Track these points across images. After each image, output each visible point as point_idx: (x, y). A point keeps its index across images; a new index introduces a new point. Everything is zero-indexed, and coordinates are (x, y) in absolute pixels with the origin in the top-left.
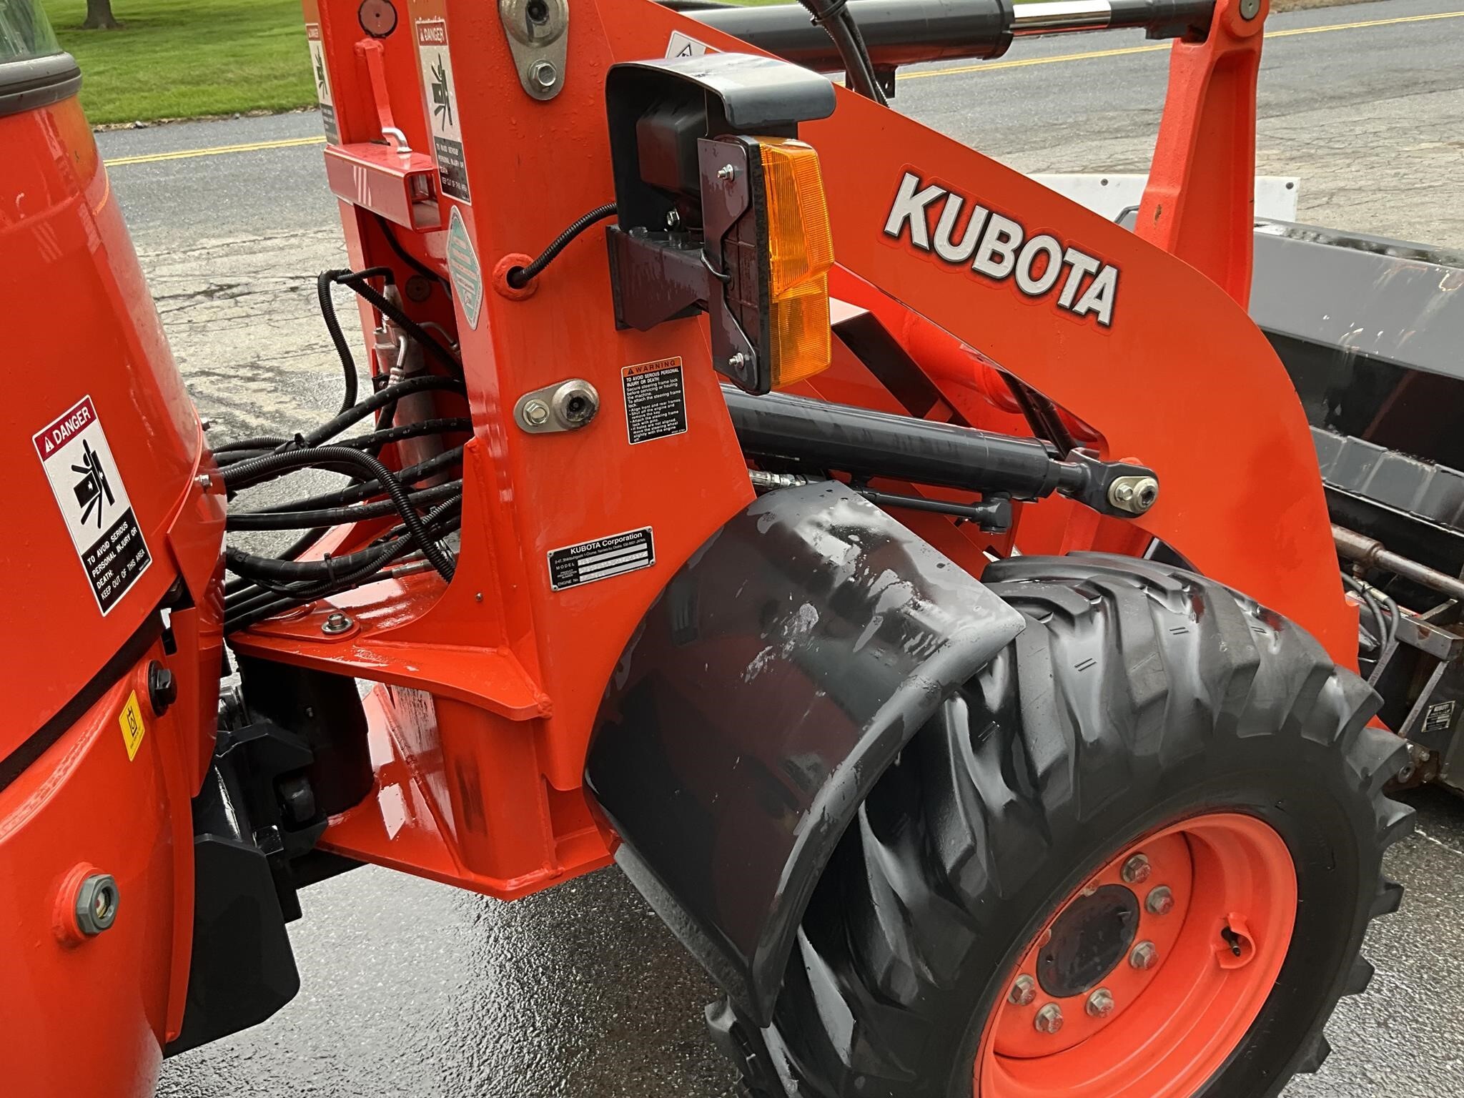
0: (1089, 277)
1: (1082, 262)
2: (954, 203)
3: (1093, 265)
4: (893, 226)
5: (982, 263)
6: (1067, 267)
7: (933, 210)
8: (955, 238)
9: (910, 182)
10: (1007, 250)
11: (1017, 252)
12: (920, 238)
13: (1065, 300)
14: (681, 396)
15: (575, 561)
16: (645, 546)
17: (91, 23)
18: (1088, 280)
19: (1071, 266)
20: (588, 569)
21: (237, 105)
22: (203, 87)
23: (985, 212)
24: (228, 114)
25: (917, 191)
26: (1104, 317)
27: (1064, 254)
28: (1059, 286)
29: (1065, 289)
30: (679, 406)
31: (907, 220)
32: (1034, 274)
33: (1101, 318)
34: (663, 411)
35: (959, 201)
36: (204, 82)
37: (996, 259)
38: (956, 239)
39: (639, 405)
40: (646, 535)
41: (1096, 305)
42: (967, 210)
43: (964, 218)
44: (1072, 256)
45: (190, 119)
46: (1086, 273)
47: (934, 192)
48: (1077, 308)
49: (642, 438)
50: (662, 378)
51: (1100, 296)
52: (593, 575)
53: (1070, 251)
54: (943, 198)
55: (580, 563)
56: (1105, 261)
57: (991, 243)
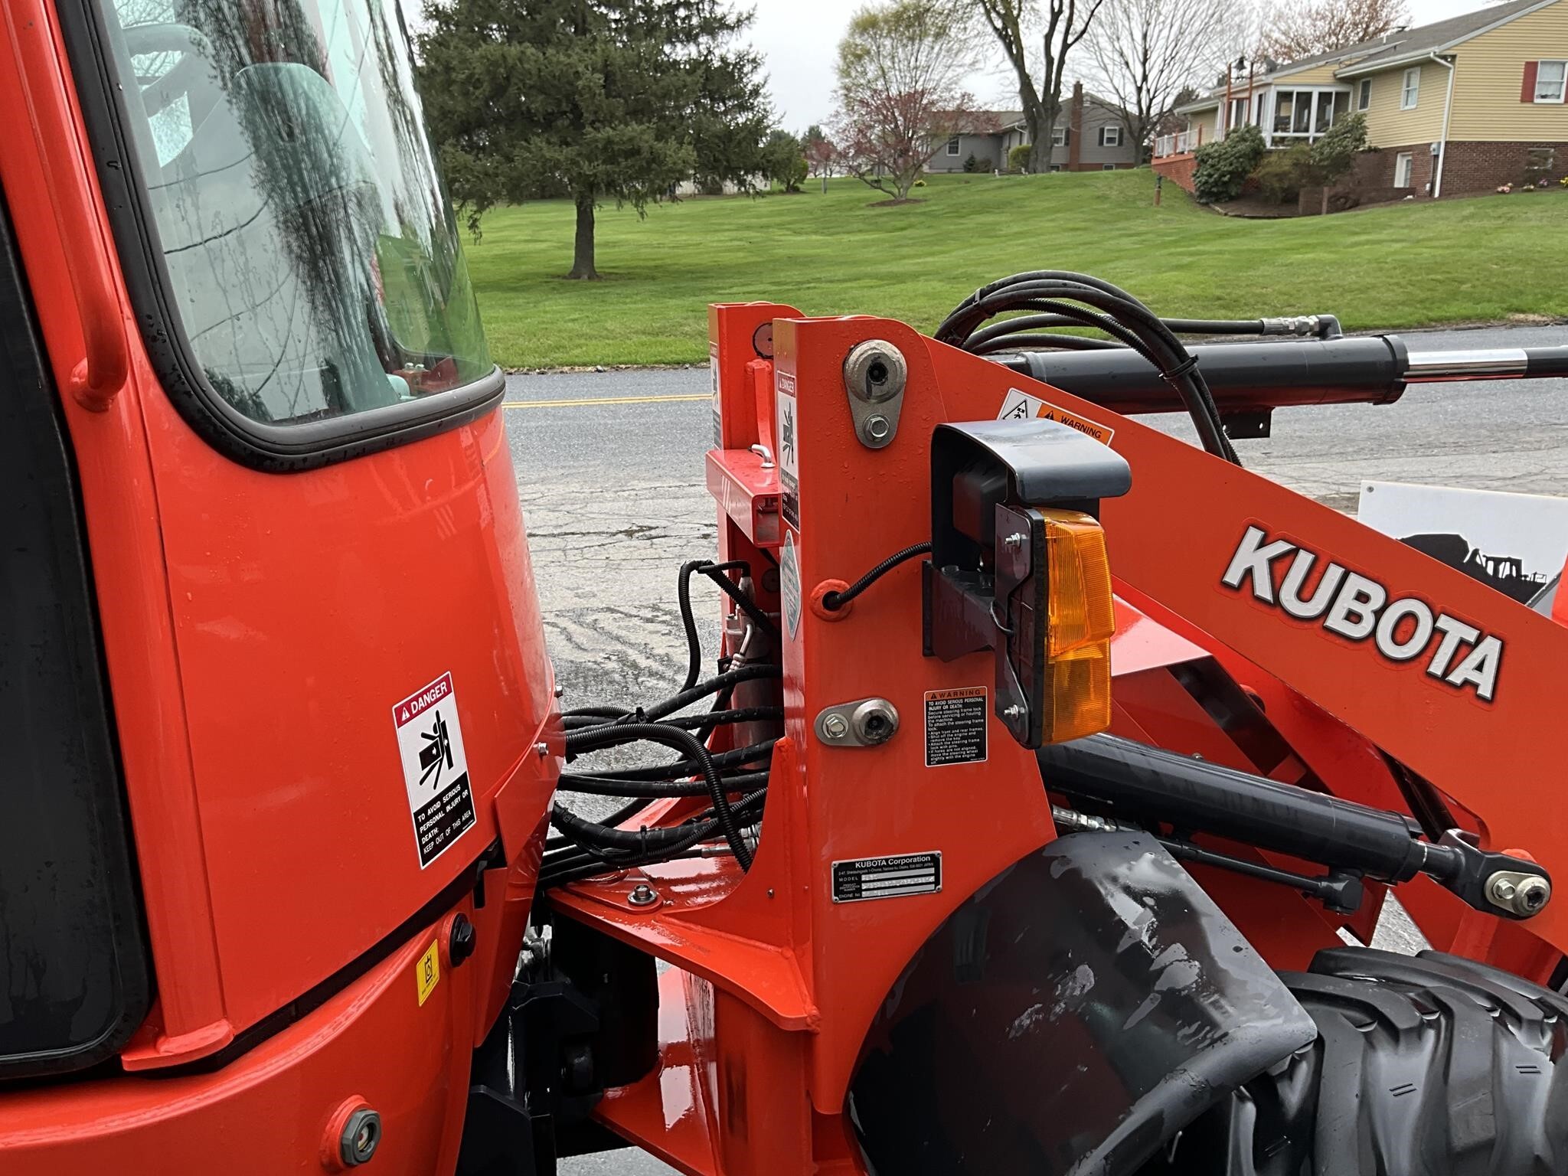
0: (1464, 648)
1: (1456, 631)
2: (1304, 560)
3: (1471, 635)
4: (1233, 577)
5: (1336, 621)
6: (1437, 634)
7: (1279, 567)
8: (1304, 593)
9: (1254, 535)
10: (1366, 610)
11: (1379, 614)
12: (1263, 589)
13: (1437, 667)
14: (983, 725)
15: (859, 876)
16: (932, 870)
17: (575, 274)
18: (1464, 649)
19: (1444, 633)
20: (871, 885)
21: (689, 357)
22: (661, 338)
23: (1340, 571)
24: (679, 364)
25: (1262, 544)
26: (1485, 691)
27: (1435, 620)
28: (1429, 653)
29: (1437, 656)
30: (981, 735)
31: (1249, 573)
32: (1399, 638)
33: (1480, 692)
34: (963, 738)
35: (1310, 557)
36: (663, 333)
37: (1353, 618)
38: (1306, 594)
39: (939, 729)
40: (935, 860)
41: (1475, 677)
42: (1320, 567)
43: (1316, 575)
44: (1444, 622)
45: (645, 367)
46: (1462, 642)
47: (1281, 547)
48: (1451, 678)
49: (939, 762)
50: (965, 705)
51: (1480, 668)
52: (876, 893)
53: (1443, 617)
54: (1293, 554)
55: (864, 878)
56: (1486, 632)
57: (1346, 601)
